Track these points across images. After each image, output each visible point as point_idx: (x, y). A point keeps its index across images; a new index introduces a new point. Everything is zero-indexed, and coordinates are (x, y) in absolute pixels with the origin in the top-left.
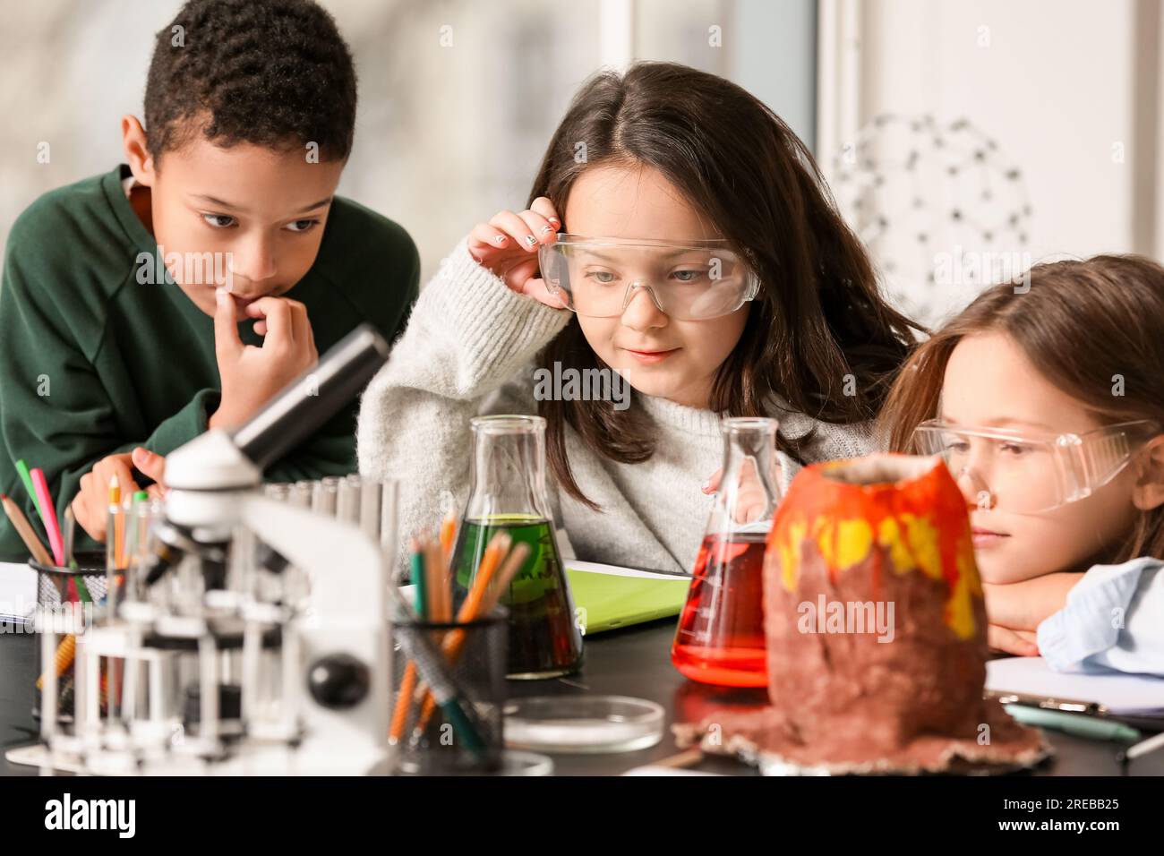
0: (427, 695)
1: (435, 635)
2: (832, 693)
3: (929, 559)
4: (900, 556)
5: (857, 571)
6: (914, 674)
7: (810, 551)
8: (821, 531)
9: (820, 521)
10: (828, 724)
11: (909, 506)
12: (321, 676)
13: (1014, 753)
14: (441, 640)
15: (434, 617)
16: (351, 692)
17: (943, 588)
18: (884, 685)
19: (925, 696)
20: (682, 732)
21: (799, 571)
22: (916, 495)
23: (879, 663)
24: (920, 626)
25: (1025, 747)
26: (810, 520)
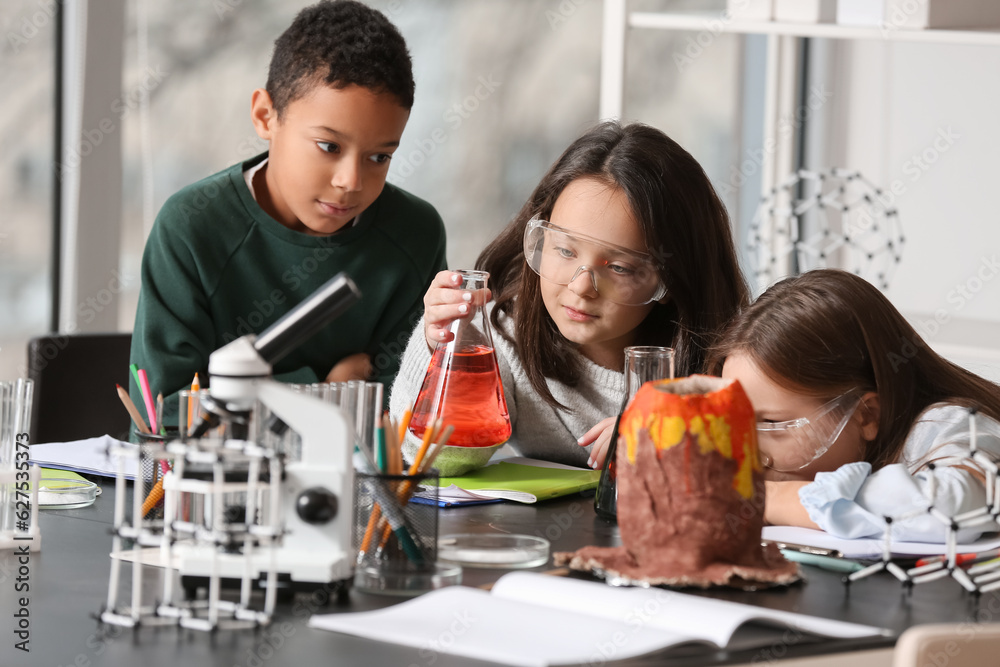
0: (386, 524)
1: (393, 484)
2: (656, 532)
3: (723, 445)
4: (704, 441)
5: (674, 451)
6: (710, 521)
7: (645, 437)
8: (652, 423)
9: (651, 417)
10: (653, 553)
11: (712, 409)
12: (304, 501)
13: (775, 575)
14: (396, 488)
15: (392, 472)
16: (325, 513)
17: (733, 465)
18: (690, 528)
19: (717, 536)
20: (559, 557)
21: (636, 450)
22: (717, 402)
23: (687, 513)
24: (716, 489)
25: (783, 572)
26: (645, 416)
